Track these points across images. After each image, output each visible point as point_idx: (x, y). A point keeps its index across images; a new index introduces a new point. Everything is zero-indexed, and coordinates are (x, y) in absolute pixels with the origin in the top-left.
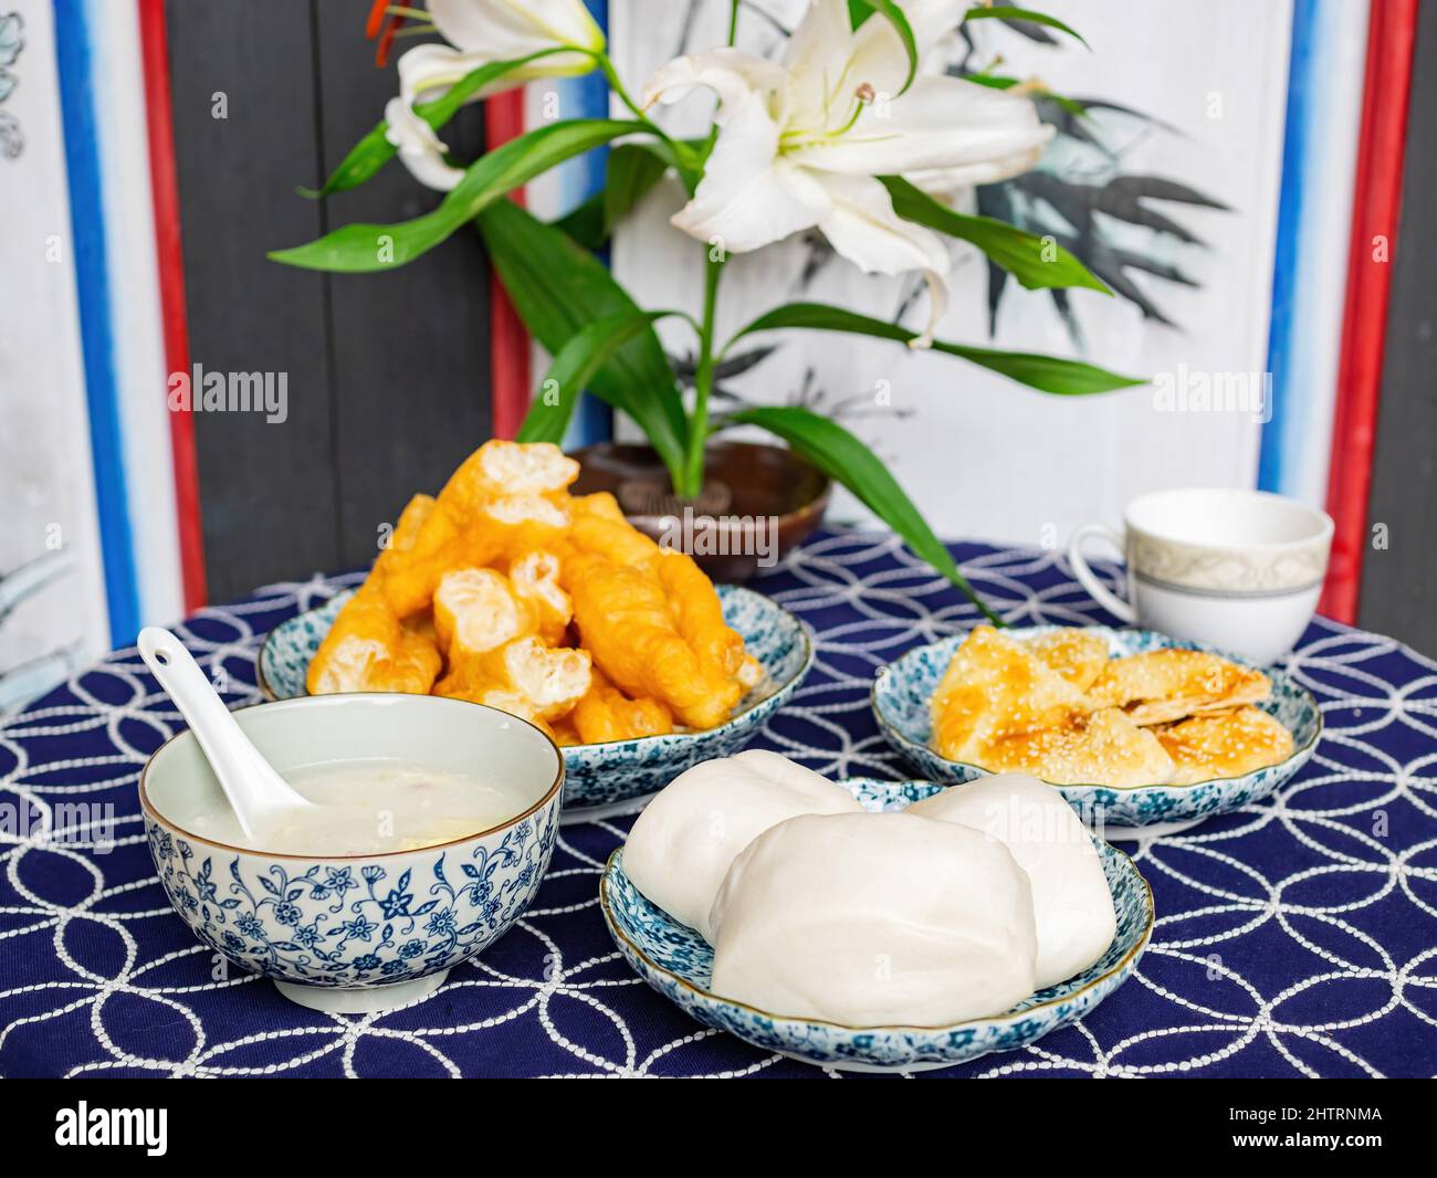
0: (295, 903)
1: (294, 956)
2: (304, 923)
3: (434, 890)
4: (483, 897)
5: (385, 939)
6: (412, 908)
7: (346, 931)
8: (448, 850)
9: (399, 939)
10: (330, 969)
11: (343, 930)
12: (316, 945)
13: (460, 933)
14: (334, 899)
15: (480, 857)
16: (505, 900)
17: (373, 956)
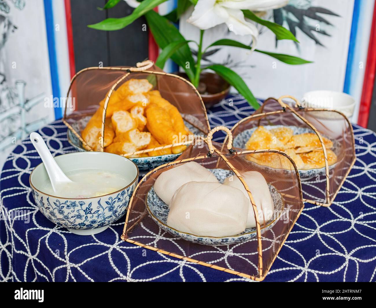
0: (63, 209)
1: (64, 222)
2: (65, 214)
3: (98, 208)
4: (112, 210)
5: (86, 219)
6: (92, 212)
7: (76, 217)
8: (101, 198)
9: (90, 220)
10: (73, 226)
11: (75, 217)
12: (69, 220)
13: (106, 218)
14: (72, 209)
15: (110, 200)
16: (119, 210)
17: (83, 223)
